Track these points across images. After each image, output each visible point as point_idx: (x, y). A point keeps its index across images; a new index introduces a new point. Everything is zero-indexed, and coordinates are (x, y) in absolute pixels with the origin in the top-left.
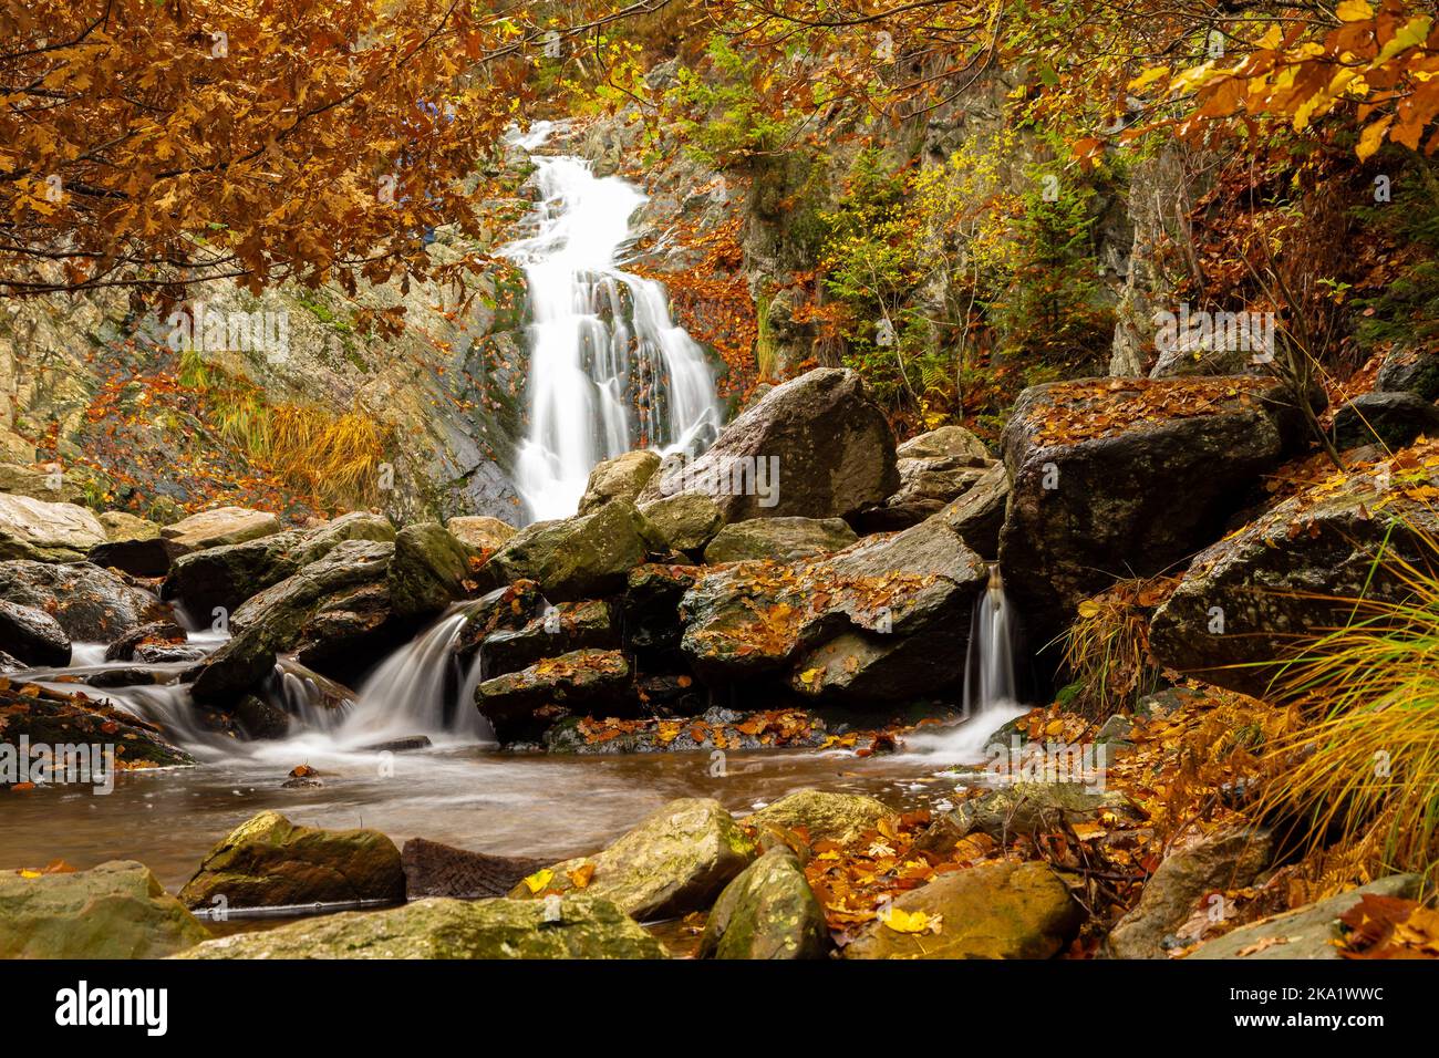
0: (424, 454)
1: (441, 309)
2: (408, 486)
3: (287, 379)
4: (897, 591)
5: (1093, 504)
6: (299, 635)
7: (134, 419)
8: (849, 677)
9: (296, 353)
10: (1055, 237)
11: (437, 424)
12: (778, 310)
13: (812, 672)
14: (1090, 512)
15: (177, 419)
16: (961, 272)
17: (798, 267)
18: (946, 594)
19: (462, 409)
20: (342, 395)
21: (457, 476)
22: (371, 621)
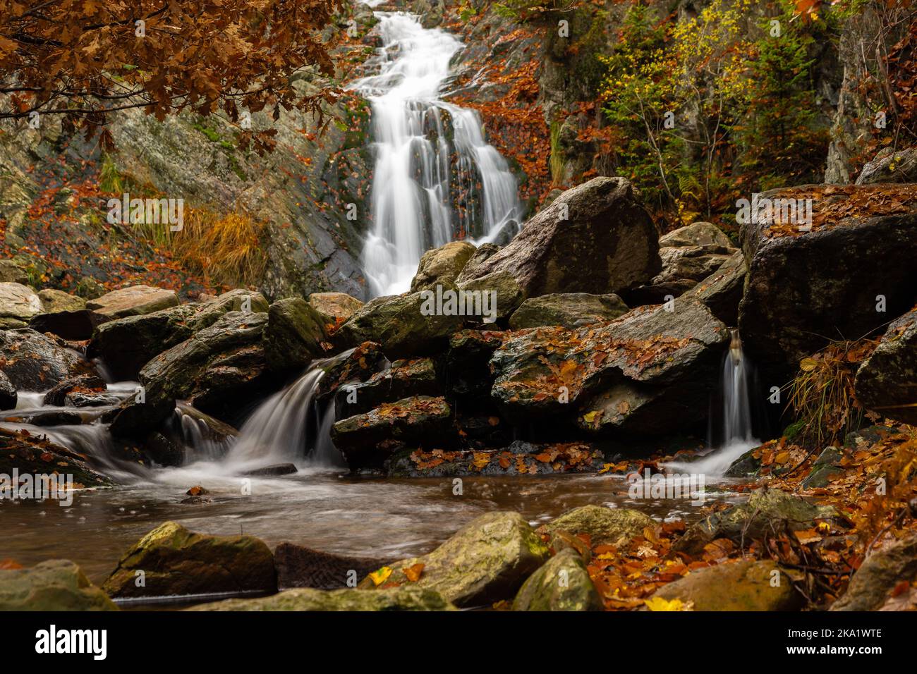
0: (291, 244)
1: (304, 131)
2: (278, 269)
3: (184, 186)
4: (659, 350)
5: (812, 282)
6: (194, 385)
7: (65, 217)
8: (622, 418)
9: (191, 165)
10: (781, 75)
11: (301, 221)
12: (566, 132)
13: (593, 414)
14: (810, 290)
15: (98, 217)
16: (709, 102)
17: (582, 98)
18: (697, 353)
19: (320, 210)
20: (227, 197)
21: (316, 261)
22: (249, 374)
